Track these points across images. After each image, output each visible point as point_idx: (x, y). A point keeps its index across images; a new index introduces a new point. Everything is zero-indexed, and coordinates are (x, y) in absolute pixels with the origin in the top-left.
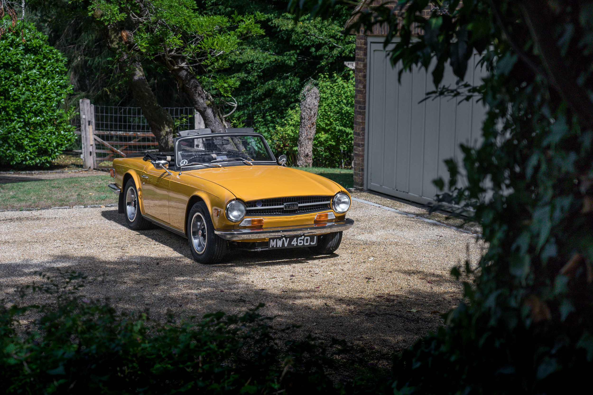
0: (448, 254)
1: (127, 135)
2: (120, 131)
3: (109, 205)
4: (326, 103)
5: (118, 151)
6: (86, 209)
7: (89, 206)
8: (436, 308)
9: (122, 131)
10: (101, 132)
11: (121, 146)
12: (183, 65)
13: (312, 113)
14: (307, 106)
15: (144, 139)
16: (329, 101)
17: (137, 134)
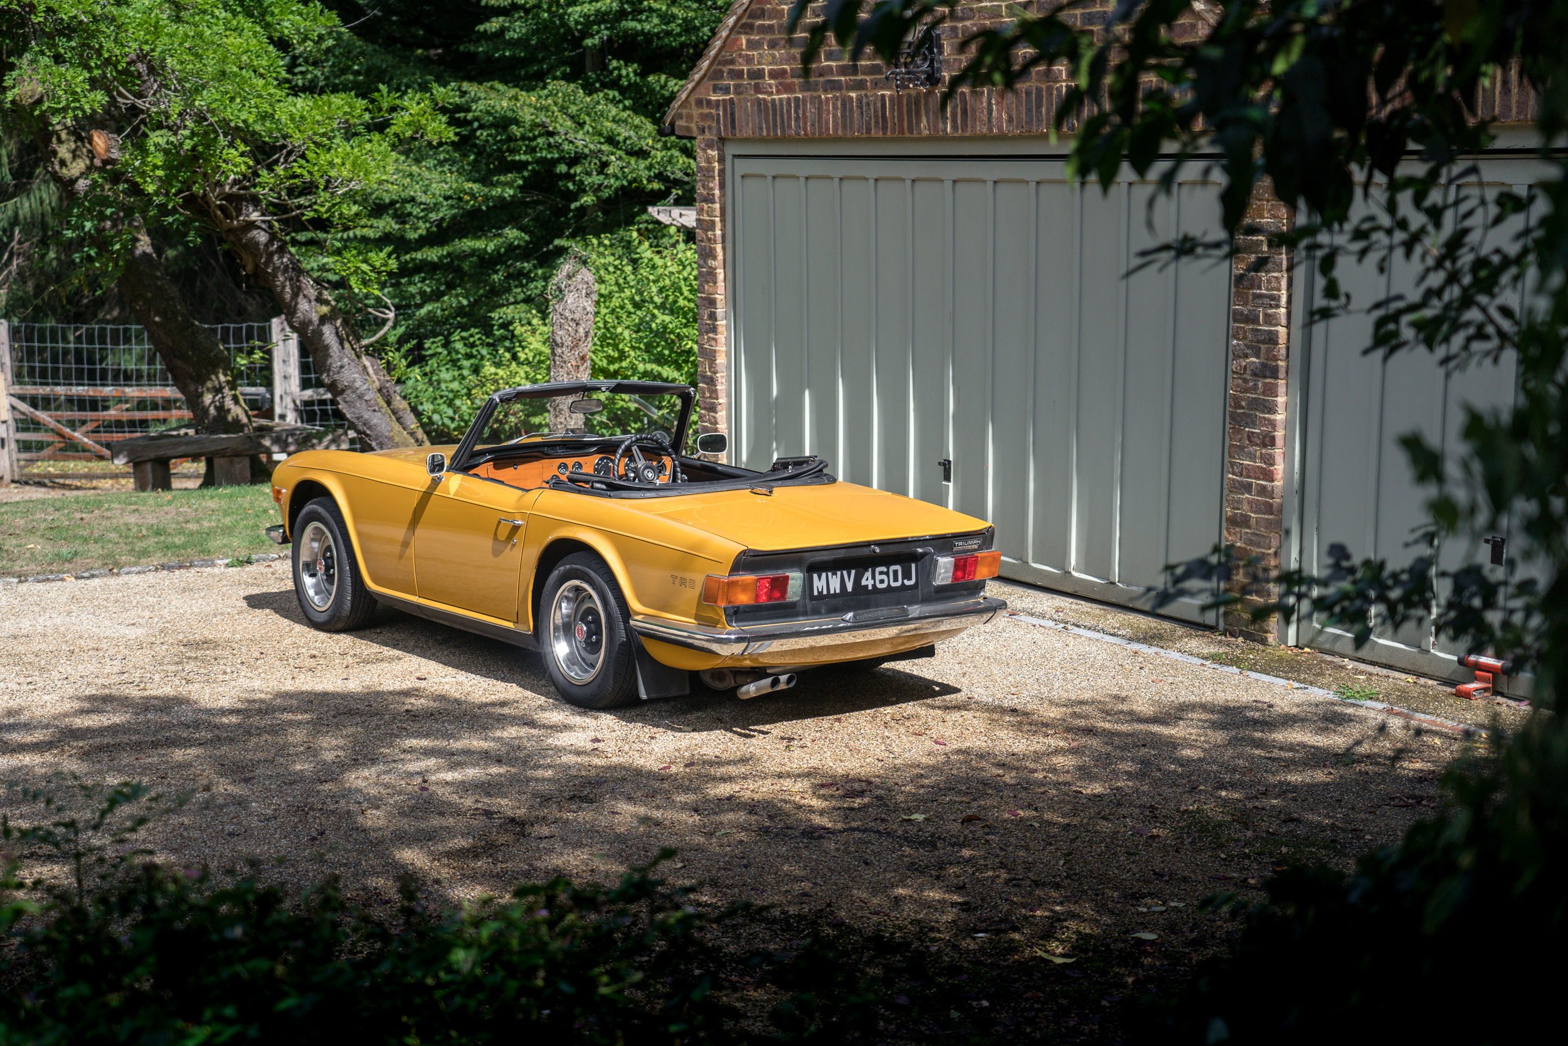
0: (965, 669)
1: (97, 394)
2: (78, 385)
3: (86, 574)
4: (607, 308)
5: (76, 434)
6: (24, 587)
7: (30, 579)
8: (969, 808)
9: (83, 385)
10: (30, 390)
11: (83, 422)
12: (255, 216)
13: (581, 330)
14: (567, 313)
15: (141, 405)
16: (615, 302)
17: (123, 392)
